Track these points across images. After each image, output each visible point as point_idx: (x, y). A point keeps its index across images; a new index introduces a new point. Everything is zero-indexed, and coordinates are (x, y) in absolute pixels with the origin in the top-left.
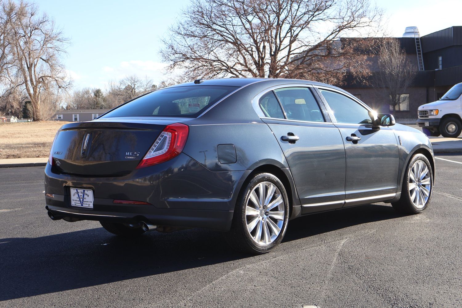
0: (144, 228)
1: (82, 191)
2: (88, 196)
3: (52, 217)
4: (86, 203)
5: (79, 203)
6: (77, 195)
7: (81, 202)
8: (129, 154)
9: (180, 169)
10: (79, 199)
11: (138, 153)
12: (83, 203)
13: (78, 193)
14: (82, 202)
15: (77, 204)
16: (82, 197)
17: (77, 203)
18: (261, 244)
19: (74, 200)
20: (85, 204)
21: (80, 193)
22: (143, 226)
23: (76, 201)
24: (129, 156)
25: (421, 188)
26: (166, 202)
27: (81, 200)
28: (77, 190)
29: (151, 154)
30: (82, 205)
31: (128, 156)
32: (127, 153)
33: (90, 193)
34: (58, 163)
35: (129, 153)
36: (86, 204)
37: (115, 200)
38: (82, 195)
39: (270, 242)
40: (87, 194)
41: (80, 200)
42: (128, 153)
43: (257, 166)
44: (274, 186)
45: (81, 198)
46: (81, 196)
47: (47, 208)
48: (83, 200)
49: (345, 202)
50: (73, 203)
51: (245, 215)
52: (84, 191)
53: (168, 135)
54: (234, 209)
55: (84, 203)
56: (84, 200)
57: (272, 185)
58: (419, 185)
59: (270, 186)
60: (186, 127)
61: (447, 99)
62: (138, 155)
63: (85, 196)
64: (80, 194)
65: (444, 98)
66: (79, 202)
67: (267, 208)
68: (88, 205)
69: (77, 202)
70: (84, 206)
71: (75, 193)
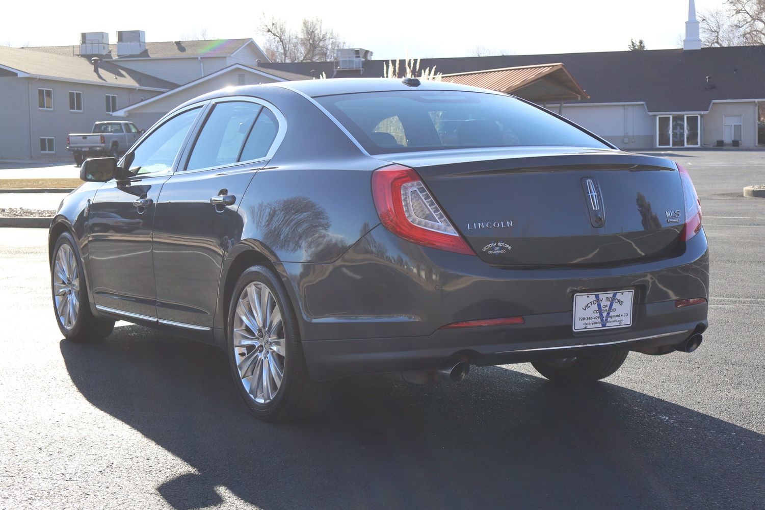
1: (611, 295)
2: (622, 303)
4: (614, 319)
5: (596, 323)
6: (595, 307)
7: (602, 320)
10: (598, 315)
12: (606, 320)
13: (598, 301)
14: (604, 319)
15: (589, 326)
16: (607, 308)
17: (589, 324)
19: (583, 319)
20: (610, 322)
21: (604, 299)
23: (591, 318)
27: (605, 314)
28: (597, 296)
30: (604, 325)
33: (627, 296)
34: (498, 248)
36: (615, 321)
38: (608, 303)
40: (619, 301)
41: (601, 315)
45: (605, 310)
46: (606, 306)
48: (608, 314)
50: (579, 326)
52: (615, 295)
55: (609, 319)
56: (612, 314)
63: (615, 305)
64: (603, 303)
66: (599, 320)
68: (617, 323)
69: (593, 321)
70: (610, 325)
71: (591, 303)
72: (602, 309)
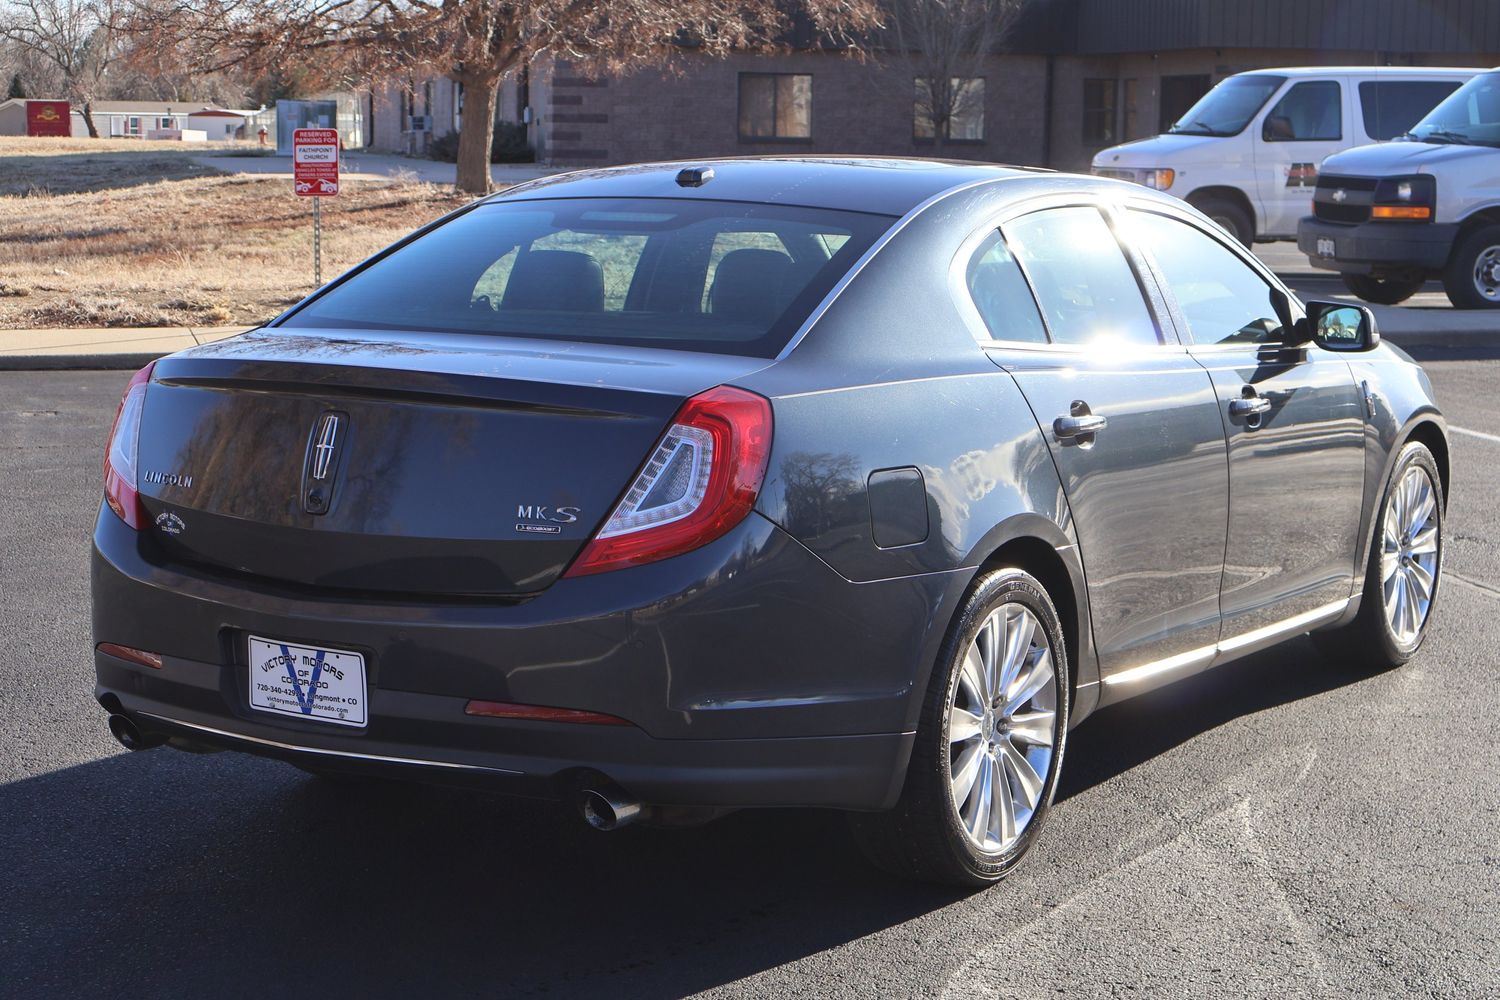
0: (590, 817)
1: (313, 654)
2: (340, 676)
3: (126, 737)
4: (326, 703)
5: (292, 703)
6: (283, 670)
7: (301, 699)
8: (534, 511)
9: (723, 572)
10: (291, 687)
11: (574, 512)
12: (311, 701)
13: (288, 660)
14: (306, 698)
15: (278, 705)
16: (309, 678)
17: (279, 701)
18: (990, 847)
19: (265, 688)
20: (320, 707)
21: (300, 660)
22: (589, 806)
23: (278, 690)
24: (534, 521)
25: (1410, 568)
26: (686, 715)
27: (305, 689)
28: (284, 649)
29: (629, 520)
30: (307, 711)
31: (525, 520)
32: (521, 507)
33: (351, 665)
34: (171, 523)
35: (530, 508)
36: (329, 708)
37: (472, 702)
38: (311, 669)
39: (1014, 835)
40: (333, 670)
41: (297, 688)
42: (525, 509)
43: (992, 550)
44: (1030, 616)
45: (305, 682)
46: (306, 673)
47: (107, 701)
48: (313, 691)
49: (1218, 652)
50: (259, 699)
51: (948, 742)
52: (321, 655)
53: (693, 438)
54: (916, 724)
55: (316, 701)
56: (320, 691)
57: (1025, 614)
58: (1405, 558)
59: (1020, 620)
60: (761, 403)
61: (1204, 130)
62: (573, 519)
63: (324, 676)
64: (298, 666)
65: (1189, 125)
66: (295, 699)
67: (1005, 703)
68: (336, 714)
69: (283, 696)
70: (319, 713)
71: (275, 659)
72: (299, 677)
